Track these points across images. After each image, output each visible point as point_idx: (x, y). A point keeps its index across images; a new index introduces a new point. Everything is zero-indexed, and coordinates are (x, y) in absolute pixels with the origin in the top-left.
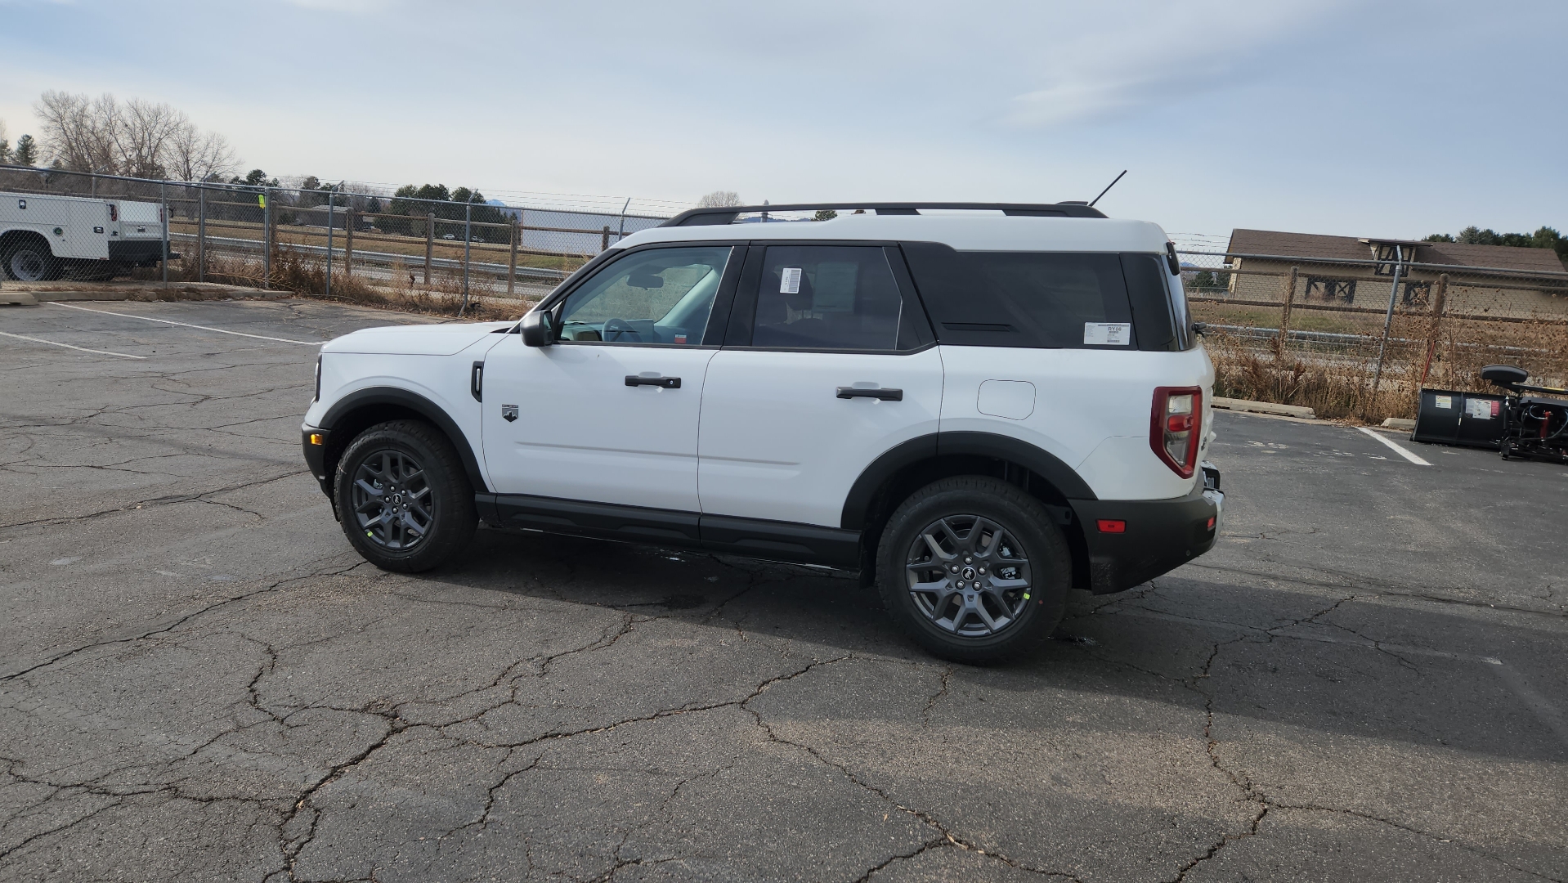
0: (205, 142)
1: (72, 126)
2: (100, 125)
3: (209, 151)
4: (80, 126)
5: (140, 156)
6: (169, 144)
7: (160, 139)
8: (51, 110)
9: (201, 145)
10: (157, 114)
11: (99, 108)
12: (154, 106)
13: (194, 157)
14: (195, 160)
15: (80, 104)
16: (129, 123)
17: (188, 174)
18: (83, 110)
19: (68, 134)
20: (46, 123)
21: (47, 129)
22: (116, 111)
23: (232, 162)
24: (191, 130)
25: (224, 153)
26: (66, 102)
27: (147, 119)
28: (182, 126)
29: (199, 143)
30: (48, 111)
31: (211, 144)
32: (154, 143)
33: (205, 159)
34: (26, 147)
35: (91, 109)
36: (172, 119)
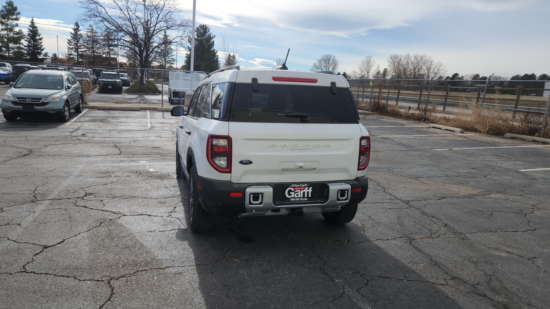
0: (435, 65)
1: (397, 64)
2: (404, 63)
3: (437, 68)
4: (399, 64)
5: (415, 72)
6: (424, 67)
7: (422, 66)
8: (392, 60)
9: (433, 67)
10: (422, 58)
11: (405, 58)
12: (421, 55)
13: (431, 70)
14: (431, 72)
15: (400, 57)
16: (413, 62)
17: (428, 77)
18: (400, 59)
19: (395, 67)
20: (390, 64)
21: (389, 66)
22: (410, 58)
23: (443, 71)
24: (432, 62)
25: (441, 68)
26: (396, 57)
27: (419, 59)
28: (429, 61)
29: (434, 66)
30: (391, 60)
31: (438, 66)
32: (420, 66)
33: (435, 71)
34: (385, 71)
35: (403, 58)
36: (426, 59)
